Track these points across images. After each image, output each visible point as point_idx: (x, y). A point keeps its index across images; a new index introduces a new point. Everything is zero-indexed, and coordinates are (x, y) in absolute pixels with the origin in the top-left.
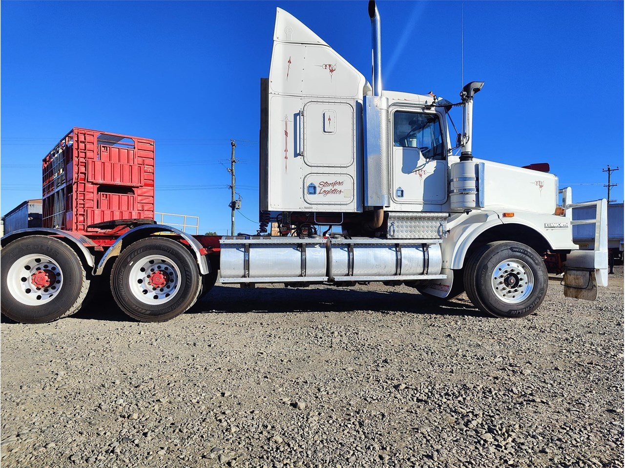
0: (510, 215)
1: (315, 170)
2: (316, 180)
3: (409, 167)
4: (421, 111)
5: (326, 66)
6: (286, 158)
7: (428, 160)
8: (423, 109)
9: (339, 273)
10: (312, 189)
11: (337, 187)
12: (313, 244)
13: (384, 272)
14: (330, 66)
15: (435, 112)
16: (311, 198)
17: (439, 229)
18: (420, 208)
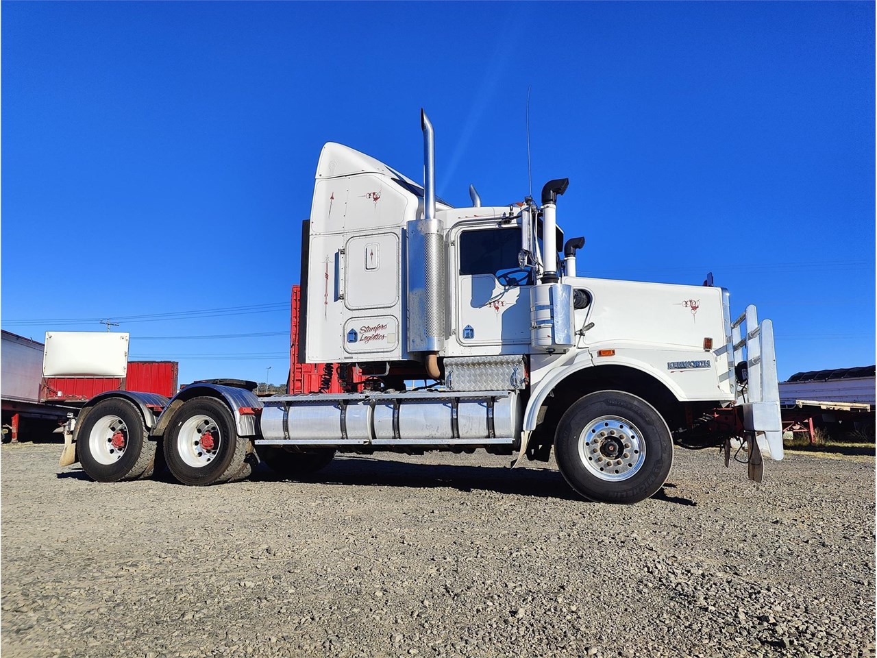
0: (611, 353)
1: (356, 314)
2: (356, 326)
3: (480, 299)
4: (497, 227)
5: (370, 195)
6: (326, 303)
7: (507, 288)
8: (500, 224)
9: (385, 435)
10: (353, 336)
11: (380, 332)
12: (356, 400)
13: (438, 435)
14: (374, 194)
15: (516, 225)
16: (352, 347)
17: (512, 377)
18: (498, 350)
